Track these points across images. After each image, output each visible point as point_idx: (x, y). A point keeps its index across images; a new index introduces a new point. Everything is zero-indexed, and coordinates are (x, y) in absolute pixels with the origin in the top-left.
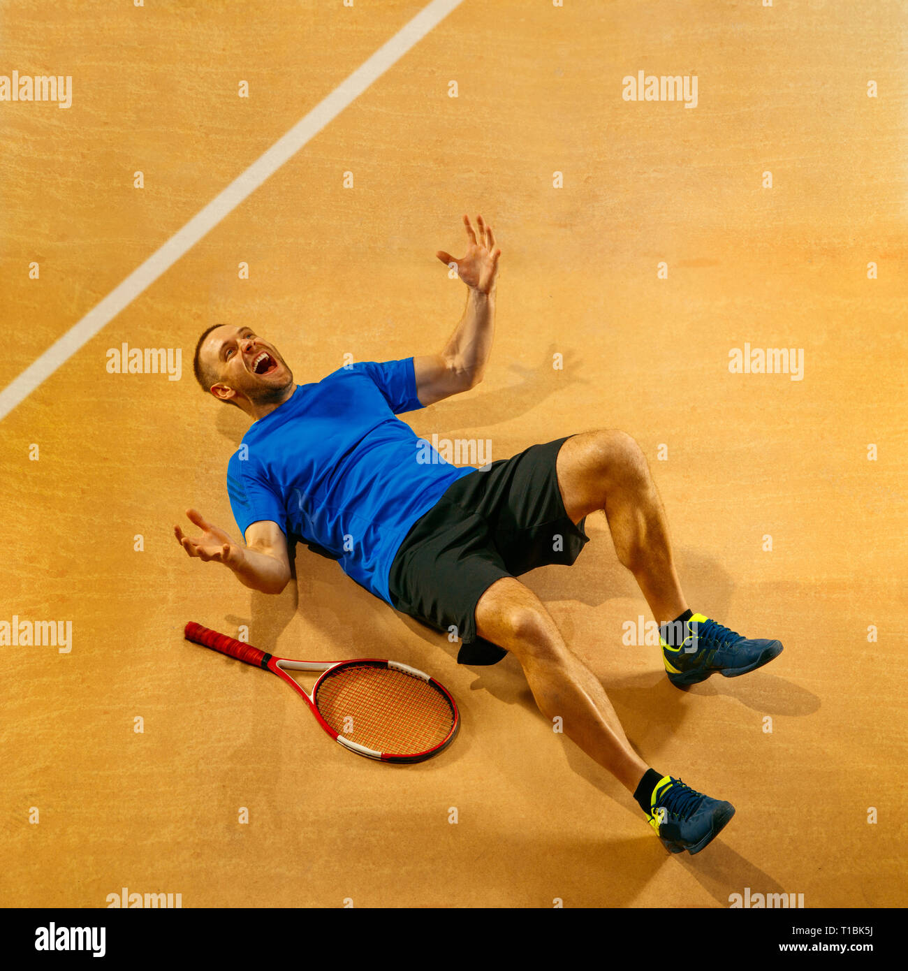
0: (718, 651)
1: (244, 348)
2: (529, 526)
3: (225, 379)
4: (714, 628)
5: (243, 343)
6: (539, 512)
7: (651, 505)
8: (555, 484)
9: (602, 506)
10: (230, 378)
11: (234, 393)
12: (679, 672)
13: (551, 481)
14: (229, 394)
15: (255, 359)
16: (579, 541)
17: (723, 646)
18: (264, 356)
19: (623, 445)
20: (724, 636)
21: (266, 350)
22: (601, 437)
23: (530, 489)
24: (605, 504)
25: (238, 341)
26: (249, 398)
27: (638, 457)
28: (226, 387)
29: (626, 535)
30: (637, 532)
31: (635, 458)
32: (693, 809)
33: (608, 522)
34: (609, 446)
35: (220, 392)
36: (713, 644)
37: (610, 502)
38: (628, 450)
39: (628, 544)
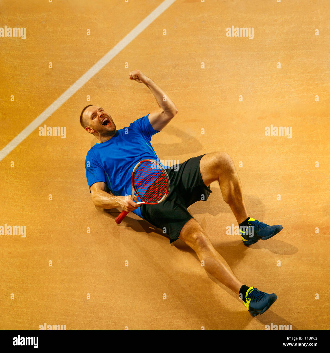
0: (259, 231)
1: (99, 116)
2: (190, 187)
3: (91, 126)
4: (258, 223)
5: (99, 114)
6: (194, 182)
7: (235, 180)
8: (199, 172)
9: (217, 179)
10: (93, 126)
11: (94, 131)
12: (247, 240)
13: (198, 171)
14: (92, 131)
15: (103, 120)
16: (208, 192)
17: (261, 229)
18: (106, 119)
19: (225, 157)
20: (261, 225)
21: (107, 117)
22: (217, 155)
23: (190, 174)
24: (218, 179)
25: (98, 113)
26: (99, 133)
27: (230, 162)
28: (91, 128)
29: (226, 190)
30: (230, 189)
31: (229, 162)
32: (262, 297)
33: (220, 185)
34: (220, 158)
35: (88, 130)
36: (257, 229)
37: (220, 178)
38: (227, 159)
39: (227, 194)
